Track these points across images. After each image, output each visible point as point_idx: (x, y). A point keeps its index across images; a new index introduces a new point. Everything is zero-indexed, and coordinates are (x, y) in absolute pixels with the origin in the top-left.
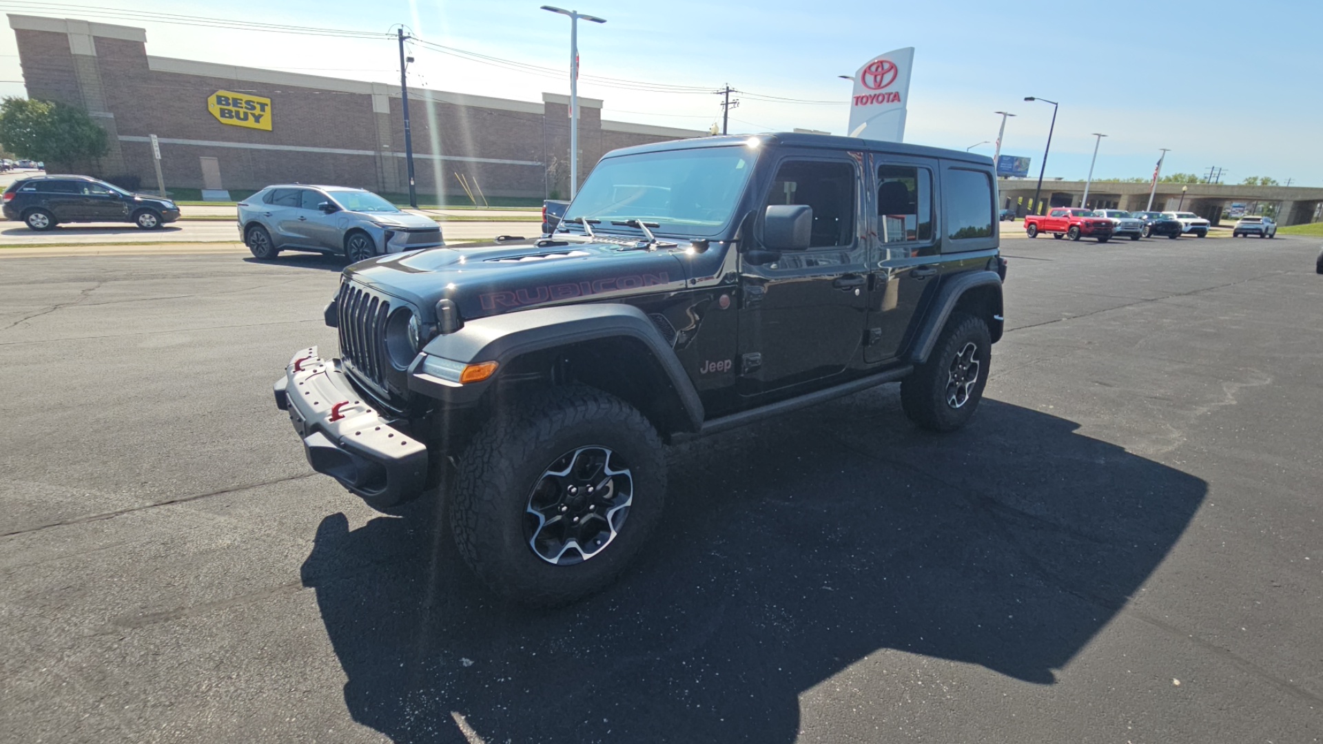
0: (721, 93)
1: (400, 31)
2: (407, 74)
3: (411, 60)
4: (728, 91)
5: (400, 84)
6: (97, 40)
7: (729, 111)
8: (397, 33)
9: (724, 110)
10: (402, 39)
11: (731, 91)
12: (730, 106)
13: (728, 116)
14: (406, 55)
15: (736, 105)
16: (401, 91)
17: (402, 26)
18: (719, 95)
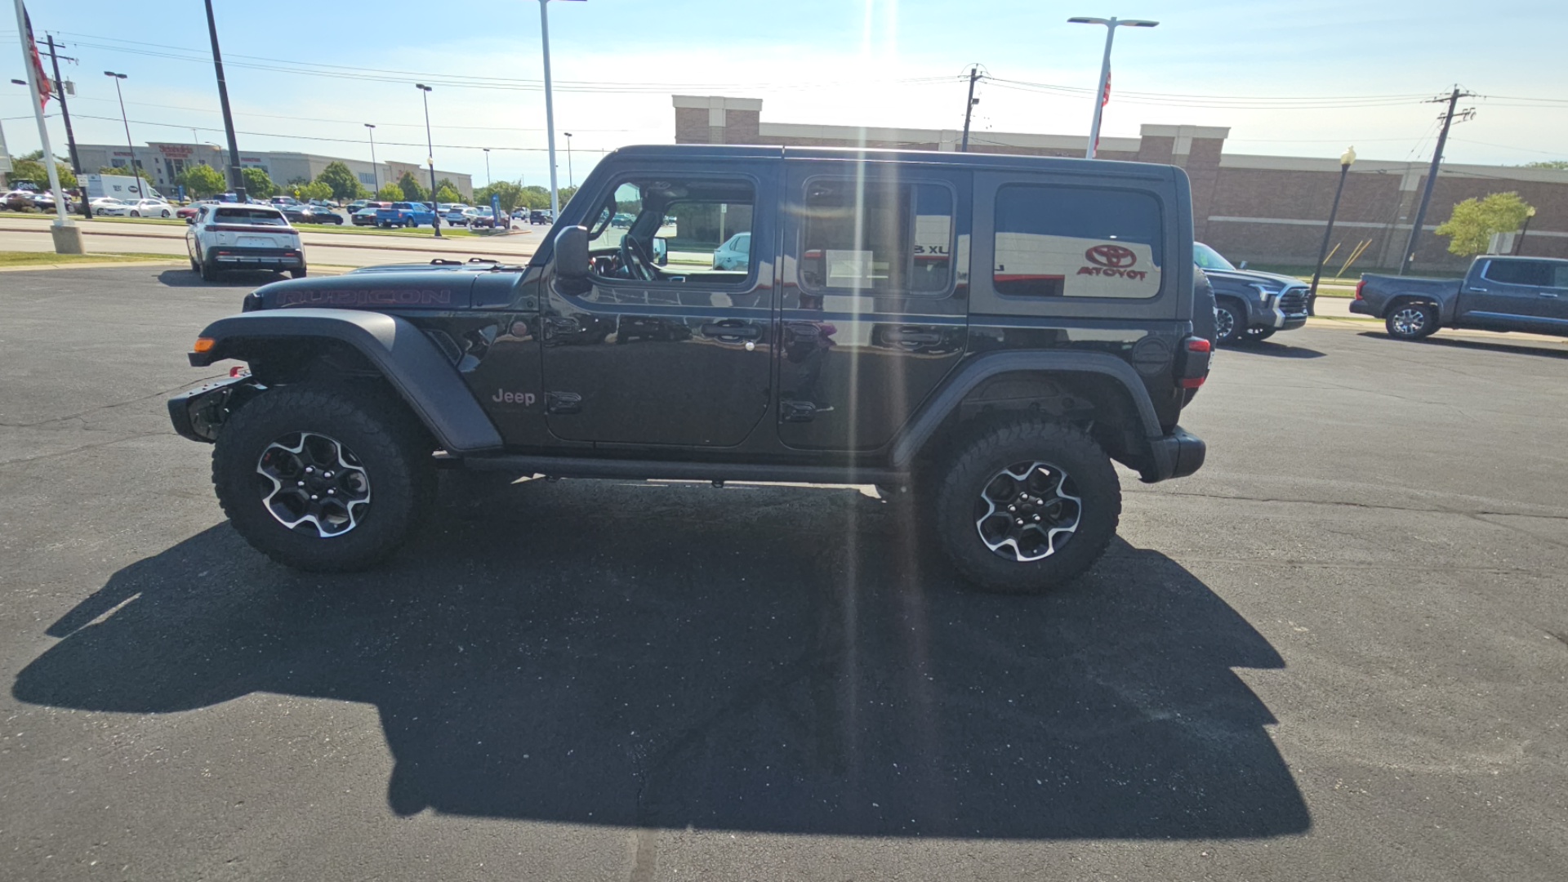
0: (1442, 101)
1: (974, 71)
2: (971, 118)
3: (976, 101)
4: (1456, 96)
5: (963, 129)
6: (729, 112)
7: (1451, 128)
8: (970, 73)
9: (1442, 127)
10: (974, 79)
11: (1462, 95)
12: (1454, 120)
13: (1449, 134)
14: (974, 97)
15: (1468, 117)
16: (962, 136)
17: (977, 65)
18: (1438, 103)
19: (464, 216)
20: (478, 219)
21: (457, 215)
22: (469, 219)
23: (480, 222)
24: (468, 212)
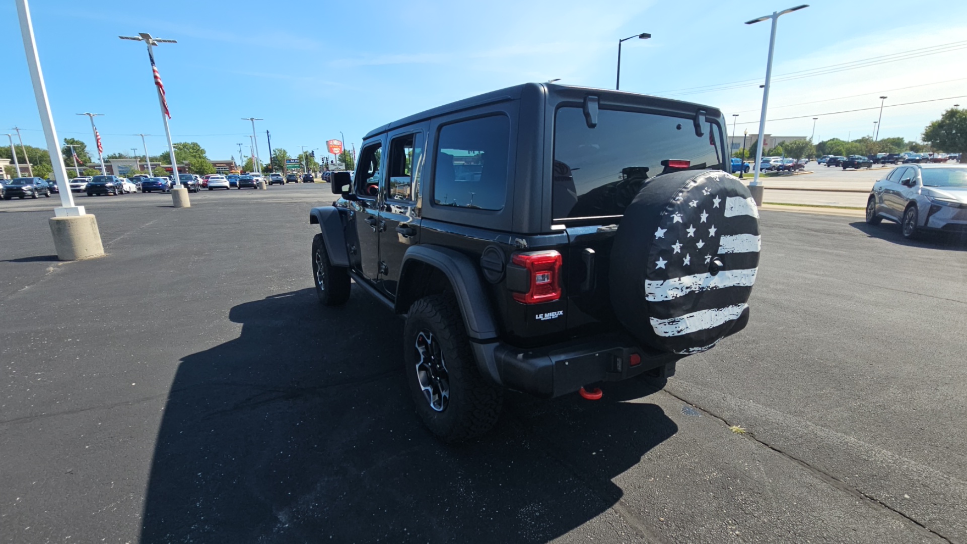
19: (771, 165)
20: (780, 166)
21: (766, 164)
22: (774, 166)
23: (781, 168)
24: (774, 162)
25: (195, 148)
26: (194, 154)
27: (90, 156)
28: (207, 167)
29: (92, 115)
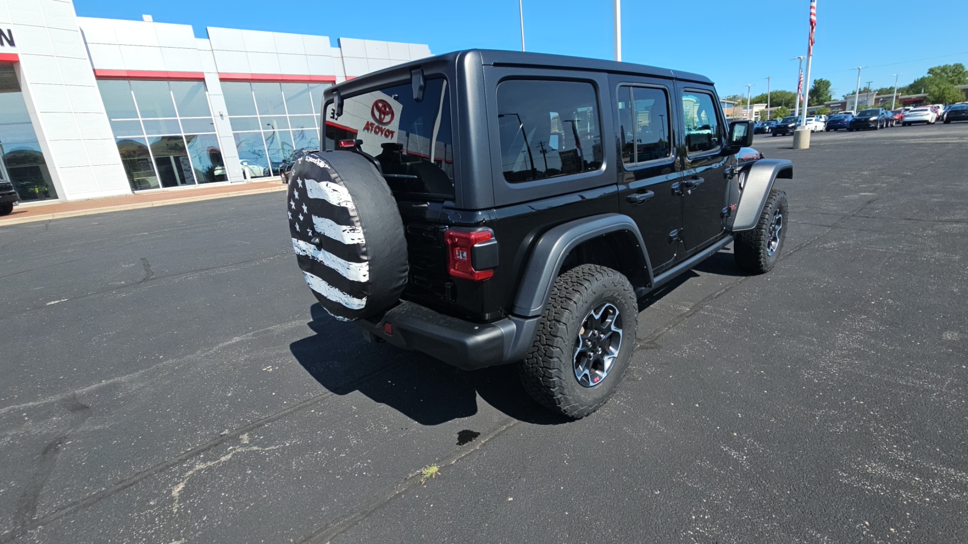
25: (956, 70)
26: (953, 78)
27: (831, 94)
28: (950, 94)
29: (802, 59)
